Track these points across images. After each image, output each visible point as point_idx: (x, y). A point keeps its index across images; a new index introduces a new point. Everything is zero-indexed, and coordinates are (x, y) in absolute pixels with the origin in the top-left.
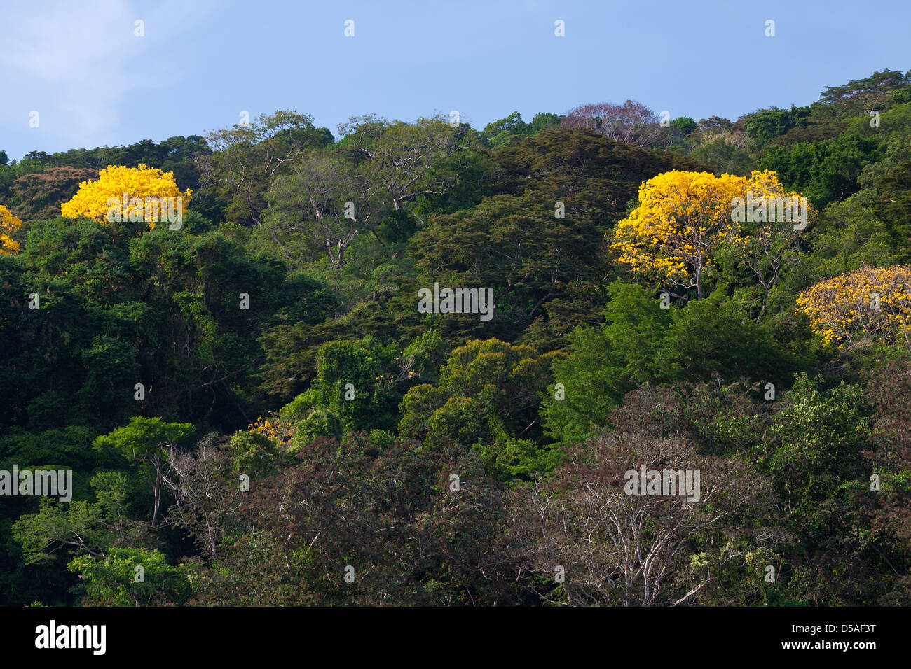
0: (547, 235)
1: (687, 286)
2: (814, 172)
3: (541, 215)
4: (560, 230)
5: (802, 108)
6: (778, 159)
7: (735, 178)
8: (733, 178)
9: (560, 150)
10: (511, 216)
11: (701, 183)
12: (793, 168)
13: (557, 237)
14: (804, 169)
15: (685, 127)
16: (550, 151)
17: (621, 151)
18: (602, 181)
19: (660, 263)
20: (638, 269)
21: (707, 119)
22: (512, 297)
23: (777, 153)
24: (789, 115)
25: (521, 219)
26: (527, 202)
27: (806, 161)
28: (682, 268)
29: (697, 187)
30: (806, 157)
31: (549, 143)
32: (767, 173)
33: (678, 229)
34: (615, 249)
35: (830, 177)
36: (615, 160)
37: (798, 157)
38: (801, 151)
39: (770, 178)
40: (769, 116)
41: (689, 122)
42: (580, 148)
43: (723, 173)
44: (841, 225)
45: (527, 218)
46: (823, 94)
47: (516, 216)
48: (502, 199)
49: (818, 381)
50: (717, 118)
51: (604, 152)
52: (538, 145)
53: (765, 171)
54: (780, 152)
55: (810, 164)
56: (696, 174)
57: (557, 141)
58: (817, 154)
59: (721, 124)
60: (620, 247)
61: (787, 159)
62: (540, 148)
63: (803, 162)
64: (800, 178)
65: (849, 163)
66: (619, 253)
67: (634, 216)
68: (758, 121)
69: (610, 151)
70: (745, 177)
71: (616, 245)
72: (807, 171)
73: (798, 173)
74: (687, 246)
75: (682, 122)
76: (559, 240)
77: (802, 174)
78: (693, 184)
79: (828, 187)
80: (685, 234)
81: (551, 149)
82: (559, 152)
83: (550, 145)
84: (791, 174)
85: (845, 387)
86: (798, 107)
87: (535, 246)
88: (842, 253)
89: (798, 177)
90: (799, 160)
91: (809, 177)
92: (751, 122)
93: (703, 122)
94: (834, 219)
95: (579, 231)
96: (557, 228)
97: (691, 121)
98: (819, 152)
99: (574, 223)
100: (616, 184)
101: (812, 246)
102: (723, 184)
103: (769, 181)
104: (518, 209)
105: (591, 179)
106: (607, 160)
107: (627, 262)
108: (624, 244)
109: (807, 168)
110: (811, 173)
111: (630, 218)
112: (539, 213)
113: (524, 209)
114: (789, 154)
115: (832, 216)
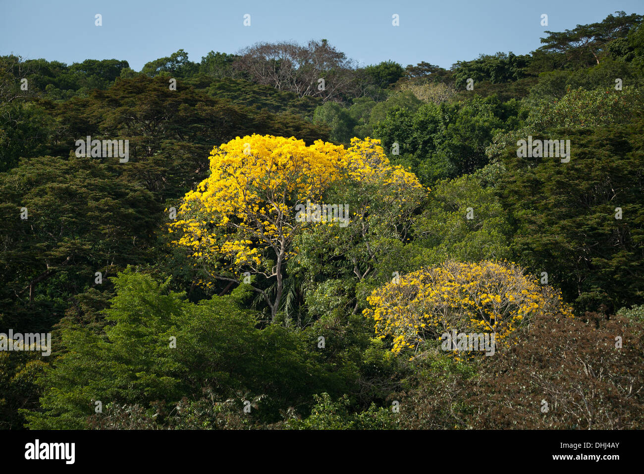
0: (91, 209)
1: (268, 275)
2: (439, 141)
3: (86, 184)
4: (106, 204)
5: (522, 57)
6: (398, 123)
7: (329, 147)
8: (328, 146)
9: (133, 104)
10: (49, 185)
11: (285, 151)
12: (415, 135)
13: (102, 211)
14: (428, 137)
15: (389, 74)
16: (120, 105)
17: (206, 108)
18: (180, 143)
19: (228, 247)
20: (200, 254)
21: (415, 65)
22: (63, 283)
23: (397, 116)
24: (506, 64)
25: (59, 188)
26: (71, 168)
27: (430, 127)
28: (254, 255)
29: (280, 155)
30: (431, 122)
31: (122, 94)
32: (370, 141)
33: (261, 205)
34: (177, 228)
35: (454, 148)
36: (199, 118)
37: (422, 121)
38: (426, 115)
39: (372, 147)
40: (483, 64)
41: (394, 69)
42: (156, 103)
43: (317, 139)
44: (452, 208)
45: (67, 188)
46: (543, 41)
47: (55, 185)
48: (42, 163)
49: (343, 403)
50: (428, 65)
51: (185, 109)
52: (108, 97)
53: (367, 139)
54: (402, 115)
55: (435, 131)
56: (281, 139)
57: (131, 93)
58: (444, 119)
59: (432, 72)
60: (183, 225)
61: (409, 124)
62: (109, 101)
63: (427, 128)
64: (423, 147)
65: (477, 132)
66: (180, 233)
67: (203, 189)
68: (470, 70)
69: (192, 108)
70: (342, 146)
71: (177, 223)
72: (431, 139)
73: (420, 141)
74: (273, 226)
75: (386, 68)
76: (104, 215)
77: (425, 143)
78: (276, 151)
79: (452, 160)
80: (270, 211)
81: (122, 102)
82: (130, 106)
83: (123, 97)
84: (413, 142)
85: (376, 410)
86: (517, 55)
87: (74, 222)
88: (447, 242)
89: (420, 146)
90: (423, 126)
91: (434, 147)
92: (462, 71)
93: (411, 68)
94: (444, 200)
95: (133, 204)
96: (103, 201)
97: (398, 67)
98: (446, 117)
99: (128, 194)
100: (197, 148)
101: (413, 231)
102: (312, 153)
103: (371, 150)
104: (60, 176)
105: (168, 141)
106: (189, 120)
107: (188, 245)
108: (188, 222)
109: (432, 135)
110: (436, 142)
111: (198, 190)
112: (84, 181)
113: (67, 176)
114: (412, 117)
115: (442, 196)
